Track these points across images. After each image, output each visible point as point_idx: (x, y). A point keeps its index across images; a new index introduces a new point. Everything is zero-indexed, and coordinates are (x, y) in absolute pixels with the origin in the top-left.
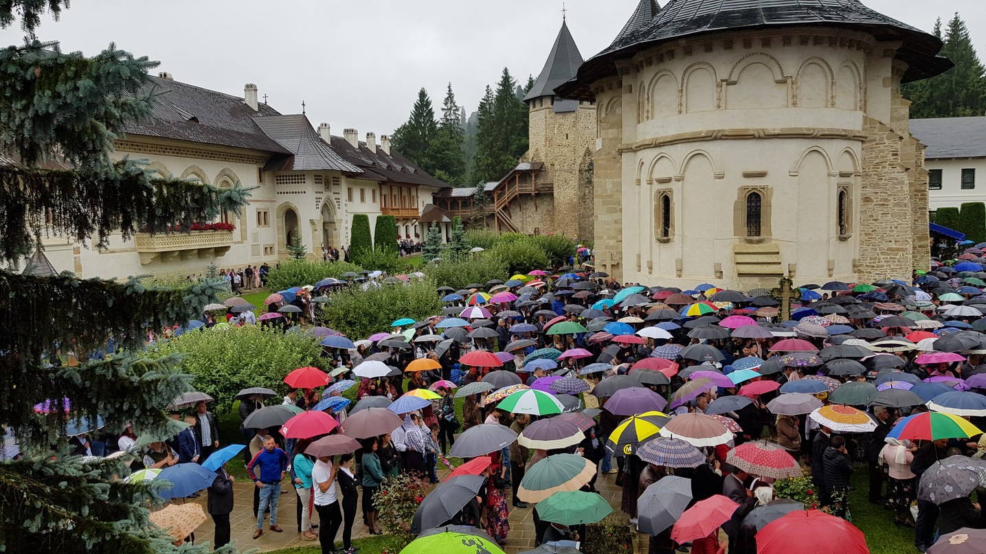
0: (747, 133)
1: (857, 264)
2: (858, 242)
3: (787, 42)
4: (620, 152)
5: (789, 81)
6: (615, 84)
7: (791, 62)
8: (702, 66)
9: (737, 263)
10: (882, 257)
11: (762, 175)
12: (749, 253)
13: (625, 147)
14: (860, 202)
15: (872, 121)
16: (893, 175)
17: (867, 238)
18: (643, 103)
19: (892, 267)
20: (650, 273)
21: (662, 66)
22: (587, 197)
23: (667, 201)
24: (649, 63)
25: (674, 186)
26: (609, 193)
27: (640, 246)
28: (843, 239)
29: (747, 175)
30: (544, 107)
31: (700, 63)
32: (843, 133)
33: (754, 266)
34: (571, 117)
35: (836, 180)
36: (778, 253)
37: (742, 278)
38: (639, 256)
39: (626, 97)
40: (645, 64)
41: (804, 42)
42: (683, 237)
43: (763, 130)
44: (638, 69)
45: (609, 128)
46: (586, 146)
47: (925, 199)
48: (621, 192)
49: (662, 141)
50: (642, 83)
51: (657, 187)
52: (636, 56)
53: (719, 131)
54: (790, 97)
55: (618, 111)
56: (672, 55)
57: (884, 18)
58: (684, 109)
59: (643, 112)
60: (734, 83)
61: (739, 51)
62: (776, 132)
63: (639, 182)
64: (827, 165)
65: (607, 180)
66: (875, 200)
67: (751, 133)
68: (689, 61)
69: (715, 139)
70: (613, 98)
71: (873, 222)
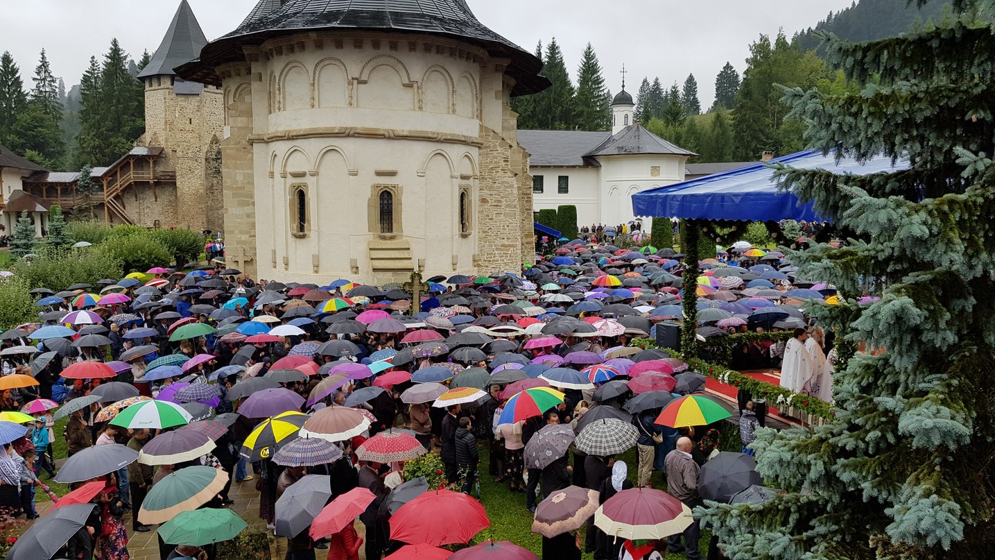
0: (378, 133)
1: (477, 259)
2: (477, 239)
3: (412, 47)
4: (251, 142)
5: (415, 85)
6: (243, 71)
7: (416, 67)
8: (333, 62)
9: (372, 259)
10: (496, 252)
11: (393, 174)
12: (382, 249)
13: (257, 137)
14: (478, 203)
15: (487, 129)
16: (505, 179)
17: (484, 235)
18: (274, 93)
19: (505, 261)
20: (286, 269)
21: (292, 57)
22: (215, 188)
23: (302, 195)
24: (280, 52)
25: (309, 181)
26: (240, 185)
27: (275, 241)
28: (464, 236)
29: (379, 174)
30: (162, 86)
31: (331, 58)
32: (463, 139)
33: (387, 261)
34: (194, 101)
35: (459, 181)
36: (409, 249)
37: (376, 273)
38: (274, 252)
39: (255, 85)
40: (274, 53)
41: (427, 49)
42: (319, 232)
43: (393, 131)
44: (268, 57)
45: (238, 116)
46: (213, 133)
47: (530, 201)
48: (253, 184)
49: (295, 134)
50: (272, 72)
51: (291, 181)
52: (266, 43)
53: (352, 128)
54: (416, 101)
55: (247, 99)
56: (302, 47)
57: (496, 36)
58: (316, 103)
59: (274, 102)
60: (365, 82)
61: (369, 51)
62: (405, 134)
63: (272, 175)
64: (450, 168)
65: (237, 171)
66: (490, 201)
67: (382, 132)
68: (319, 55)
69: (348, 136)
70: (241, 85)
71: (490, 221)
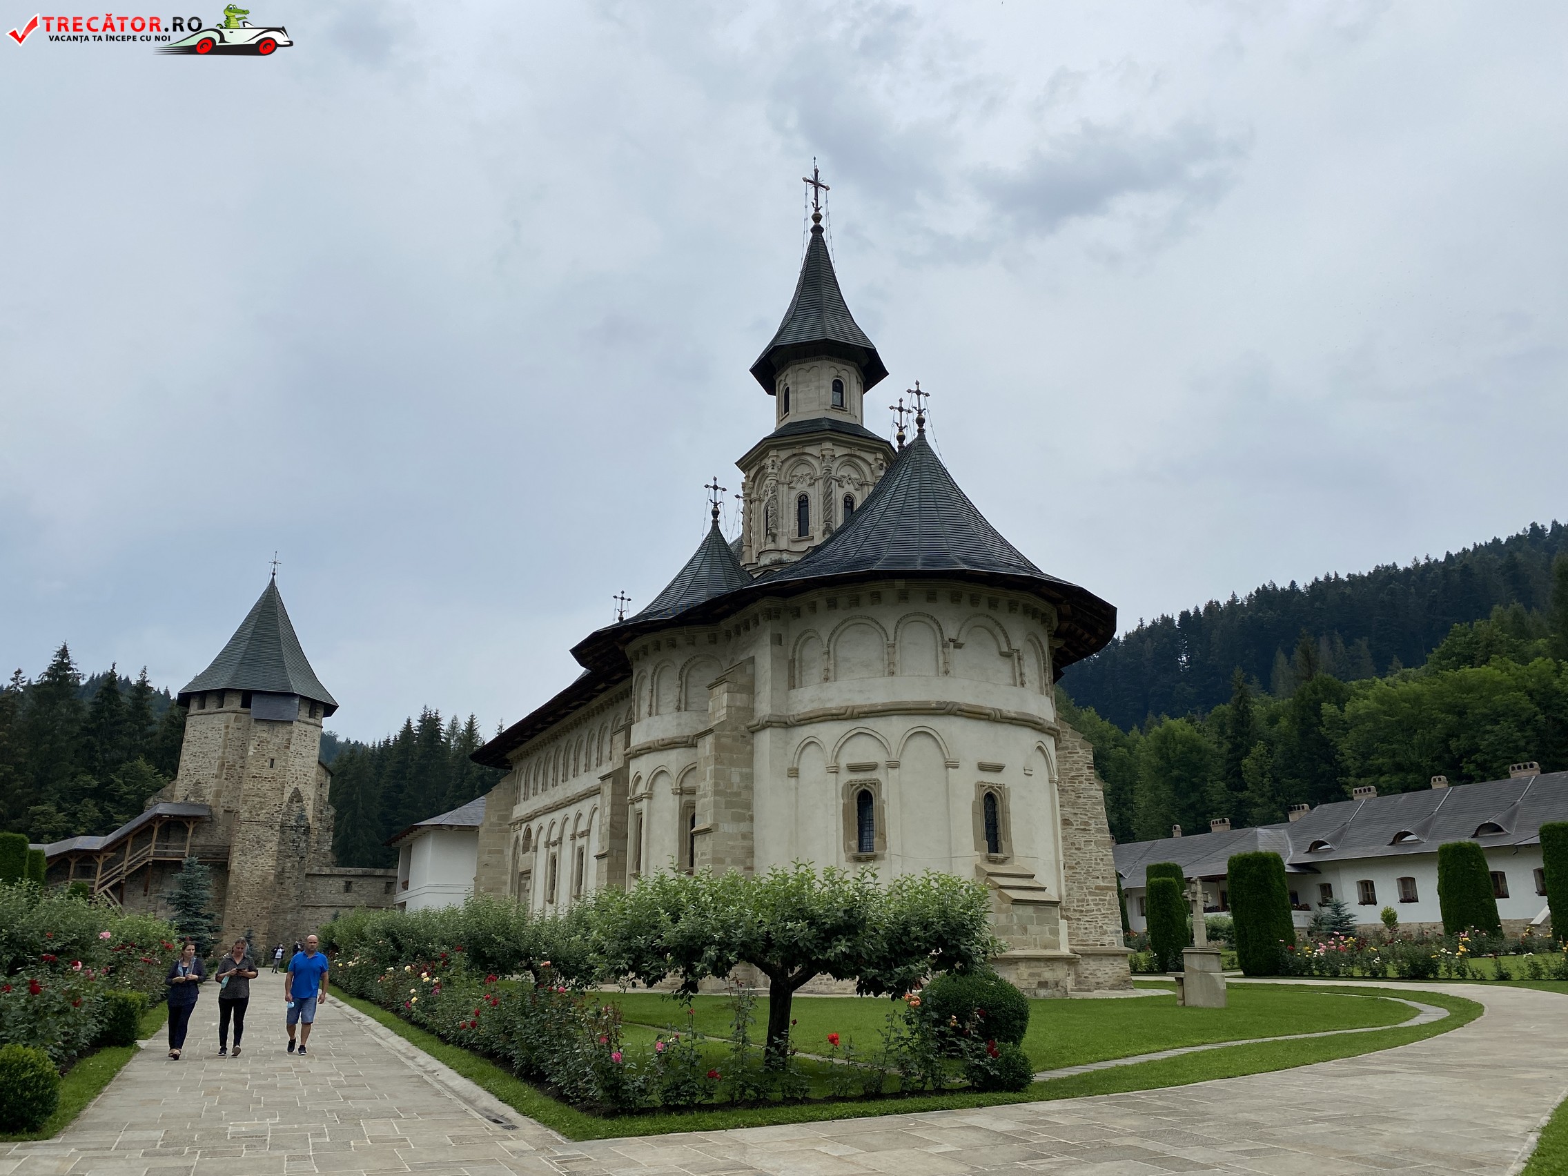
0: (984, 711)
3: (1010, 607)
4: (754, 731)
5: (1015, 656)
7: (1016, 632)
8: (921, 618)
9: (1001, 887)
10: (1090, 898)
11: (998, 769)
12: (1004, 875)
13: (769, 720)
16: (1092, 793)
18: (806, 660)
19: (1103, 912)
21: (856, 611)
23: (866, 798)
26: (735, 789)
29: (983, 767)
30: (225, 708)
31: (919, 614)
33: (1019, 891)
34: (282, 731)
37: (1016, 907)
39: (774, 650)
40: (823, 606)
43: (999, 711)
44: (797, 613)
46: (295, 785)
48: (752, 789)
50: (808, 631)
51: (847, 777)
52: (805, 593)
54: (1017, 674)
59: (806, 672)
60: (963, 646)
61: (966, 608)
62: (1012, 715)
63: (795, 773)
64: (1050, 768)
66: (1075, 823)
67: (988, 711)
68: (905, 608)
71: (1076, 852)
